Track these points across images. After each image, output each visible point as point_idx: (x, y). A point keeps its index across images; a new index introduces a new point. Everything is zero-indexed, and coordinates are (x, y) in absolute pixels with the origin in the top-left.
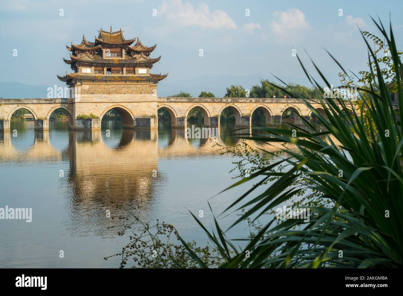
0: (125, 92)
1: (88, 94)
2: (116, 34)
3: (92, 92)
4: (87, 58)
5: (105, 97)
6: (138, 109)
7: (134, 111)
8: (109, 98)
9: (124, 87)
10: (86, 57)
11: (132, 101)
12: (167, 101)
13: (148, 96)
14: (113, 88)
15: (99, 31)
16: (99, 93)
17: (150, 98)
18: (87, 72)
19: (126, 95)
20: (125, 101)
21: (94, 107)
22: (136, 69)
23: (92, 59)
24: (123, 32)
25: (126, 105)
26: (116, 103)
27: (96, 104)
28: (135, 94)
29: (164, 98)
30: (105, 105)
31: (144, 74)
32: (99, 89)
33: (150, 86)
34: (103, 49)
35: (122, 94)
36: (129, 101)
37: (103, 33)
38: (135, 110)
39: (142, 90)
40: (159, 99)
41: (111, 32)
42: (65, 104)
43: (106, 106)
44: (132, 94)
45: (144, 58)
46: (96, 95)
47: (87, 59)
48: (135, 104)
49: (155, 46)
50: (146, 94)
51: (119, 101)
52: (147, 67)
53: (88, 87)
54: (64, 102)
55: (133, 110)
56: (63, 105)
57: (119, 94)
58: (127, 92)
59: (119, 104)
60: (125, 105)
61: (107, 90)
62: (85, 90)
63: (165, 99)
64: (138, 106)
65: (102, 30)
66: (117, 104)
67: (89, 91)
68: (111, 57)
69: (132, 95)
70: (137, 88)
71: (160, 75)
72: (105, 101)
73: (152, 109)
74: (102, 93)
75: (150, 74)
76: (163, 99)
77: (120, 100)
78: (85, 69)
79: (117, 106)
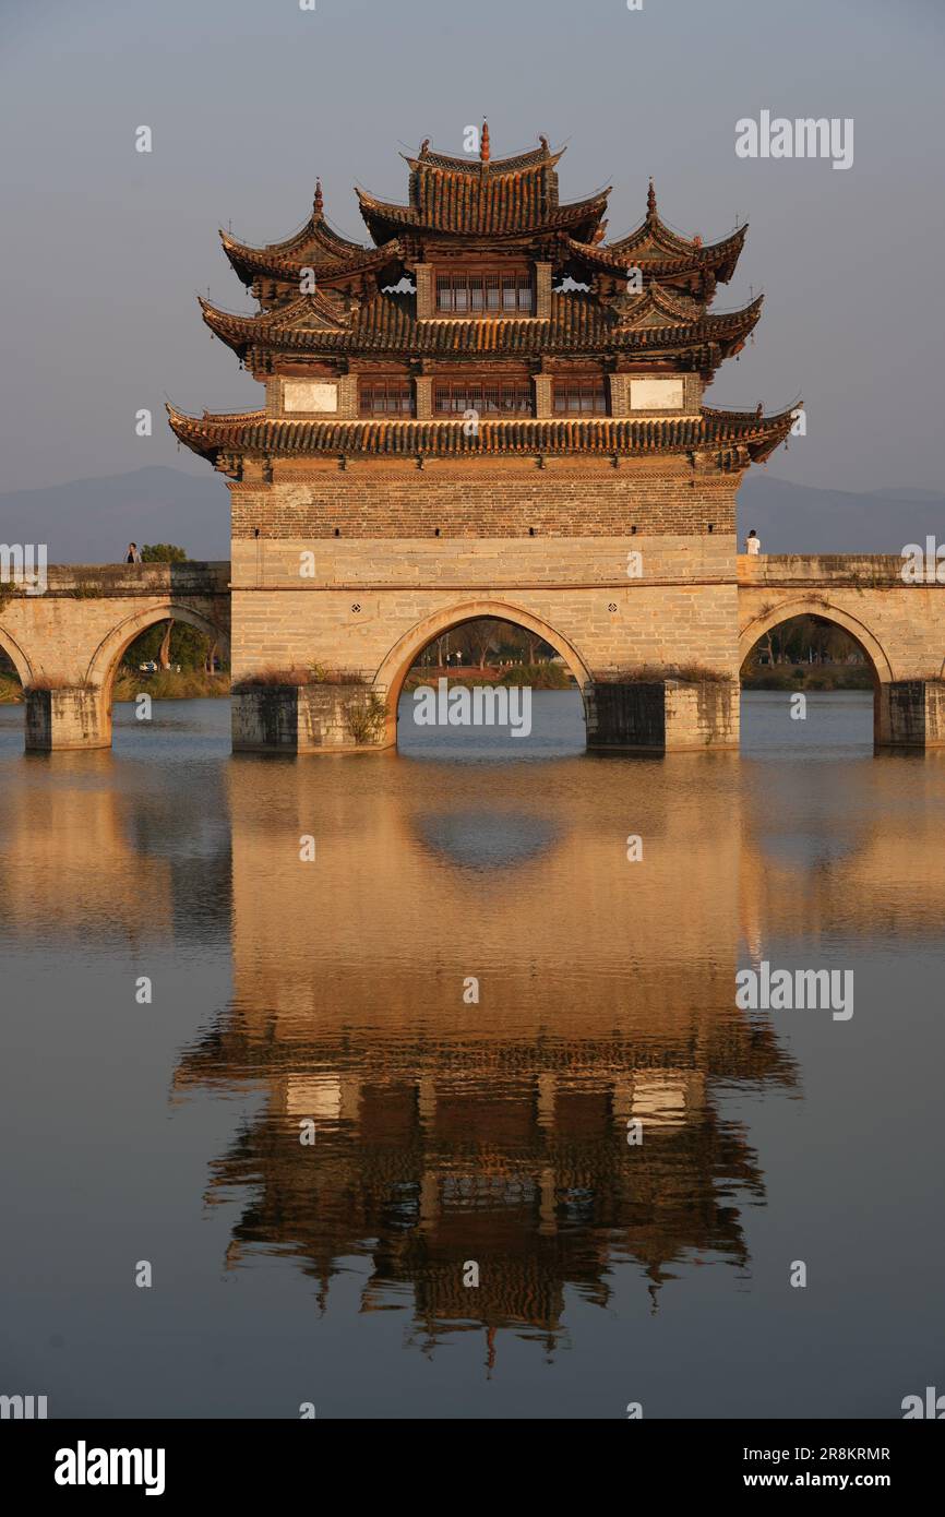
0: (537, 526)
1: (306, 536)
2: (517, 174)
3: (334, 525)
4: (315, 322)
5: (413, 558)
6: (613, 630)
7: (587, 640)
8: (432, 561)
9: (528, 496)
10: (306, 319)
11: (576, 578)
12: (825, 576)
13: (682, 546)
14: (457, 499)
15: (409, 160)
16: (376, 531)
17: (689, 556)
18: (316, 409)
19: (537, 541)
20: (535, 578)
21: (345, 615)
22: (614, 379)
23: (341, 326)
24: (558, 156)
25: (541, 606)
26: (476, 594)
27: (354, 598)
28: (595, 534)
29: (806, 559)
30: (410, 605)
31: (666, 412)
32: (374, 505)
33: (692, 484)
34: (417, 266)
35: (513, 534)
36: (559, 581)
37: (434, 170)
38: (597, 635)
39: (645, 508)
40: (774, 566)
41: (486, 164)
42: (196, 599)
43: (415, 612)
44: (577, 534)
45: (666, 312)
46: (357, 543)
47: (318, 326)
48: (593, 595)
49: (741, 234)
50: (666, 537)
51: (498, 577)
52: (680, 366)
53: (308, 494)
54: (190, 584)
55: (581, 637)
56: (184, 602)
57: (495, 535)
58: (548, 521)
59: (494, 596)
60: (533, 605)
61: (424, 510)
62: (290, 513)
63: (815, 565)
64: (612, 608)
65: (431, 149)
66: (484, 596)
67: (311, 517)
68: (464, 315)
69: (579, 539)
70: (610, 496)
71: (759, 414)
72: (408, 579)
73: (703, 627)
74: (393, 530)
75: (702, 412)
76: (799, 564)
77: (502, 573)
78: (303, 385)
79: (485, 611)
